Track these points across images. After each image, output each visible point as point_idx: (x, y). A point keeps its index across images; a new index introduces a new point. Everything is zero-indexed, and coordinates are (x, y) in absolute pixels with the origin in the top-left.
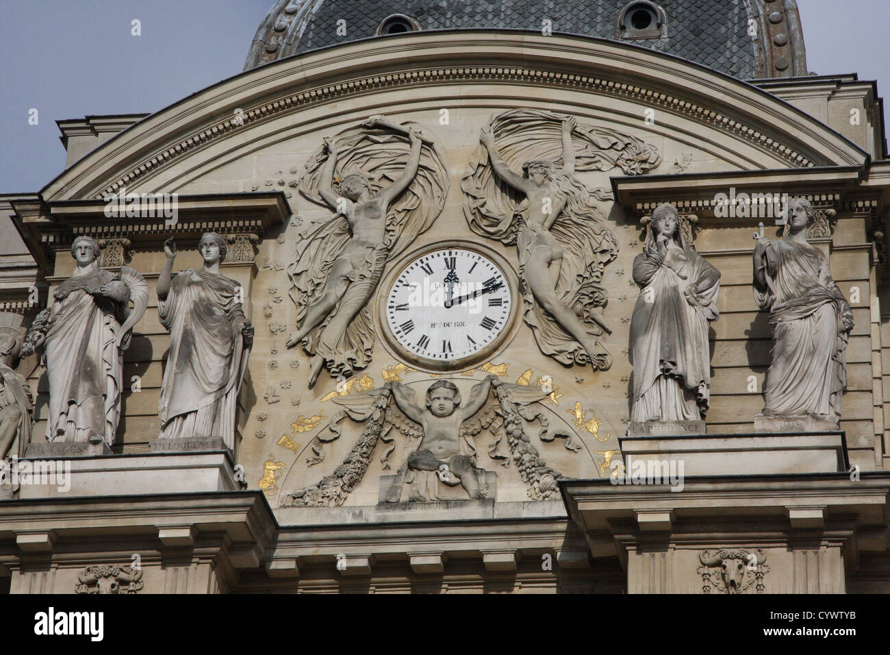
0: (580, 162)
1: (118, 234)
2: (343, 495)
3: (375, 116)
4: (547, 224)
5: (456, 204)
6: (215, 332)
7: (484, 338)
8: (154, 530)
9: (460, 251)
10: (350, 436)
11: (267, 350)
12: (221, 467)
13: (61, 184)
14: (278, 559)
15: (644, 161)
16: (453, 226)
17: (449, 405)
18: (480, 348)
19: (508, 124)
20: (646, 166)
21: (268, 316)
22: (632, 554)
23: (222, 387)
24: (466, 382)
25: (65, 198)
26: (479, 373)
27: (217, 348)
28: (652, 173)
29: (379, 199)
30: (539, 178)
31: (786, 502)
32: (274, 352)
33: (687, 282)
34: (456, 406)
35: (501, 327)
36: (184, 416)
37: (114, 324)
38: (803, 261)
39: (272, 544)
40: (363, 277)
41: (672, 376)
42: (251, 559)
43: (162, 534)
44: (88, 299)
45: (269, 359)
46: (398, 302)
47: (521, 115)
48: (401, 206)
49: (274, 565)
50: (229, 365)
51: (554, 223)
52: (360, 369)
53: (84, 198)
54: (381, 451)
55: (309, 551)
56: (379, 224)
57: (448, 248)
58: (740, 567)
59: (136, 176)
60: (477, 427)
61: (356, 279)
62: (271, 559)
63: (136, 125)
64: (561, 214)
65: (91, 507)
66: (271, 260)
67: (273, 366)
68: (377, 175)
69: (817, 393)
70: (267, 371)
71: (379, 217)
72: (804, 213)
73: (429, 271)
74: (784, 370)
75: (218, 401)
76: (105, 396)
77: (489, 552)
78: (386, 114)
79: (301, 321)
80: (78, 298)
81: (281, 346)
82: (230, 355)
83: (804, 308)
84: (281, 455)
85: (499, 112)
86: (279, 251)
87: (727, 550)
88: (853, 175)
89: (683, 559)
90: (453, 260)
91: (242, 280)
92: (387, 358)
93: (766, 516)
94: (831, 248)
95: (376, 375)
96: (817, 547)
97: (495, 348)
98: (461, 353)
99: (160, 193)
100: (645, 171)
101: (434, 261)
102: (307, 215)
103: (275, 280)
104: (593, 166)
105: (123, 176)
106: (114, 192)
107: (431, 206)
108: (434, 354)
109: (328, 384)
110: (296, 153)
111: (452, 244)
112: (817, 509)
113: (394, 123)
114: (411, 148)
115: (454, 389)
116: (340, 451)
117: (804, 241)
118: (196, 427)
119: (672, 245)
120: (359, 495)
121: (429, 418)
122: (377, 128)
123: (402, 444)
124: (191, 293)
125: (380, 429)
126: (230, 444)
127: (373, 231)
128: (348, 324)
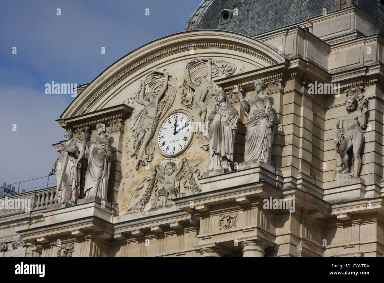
0: (213, 74)
1: (84, 126)
2: (143, 207)
3: (155, 69)
4: (201, 100)
5: (179, 96)
6: (97, 159)
7: (184, 144)
8: (70, 232)
9: (178, 114)
10: (146, 185)
11: (126, 159)
12: (95, 207)
13: (67, 112)
14: (116, 234)
15: (230, 71)
16: (178, 105)
17: (171, 171)
18: (183, 147)
19: (193, 64)
20: (231, 72)
21: (127, 147)
22: (201, 220)
23: (100, 178)
24: (178, 161)
25: (69, 117)
26: (181, 157)
27: (98, 164)
28: (234, 74)
29: (155, 100)
30: (198, 83)
31: (235, 196)
32: (128, 159)
33: (226, 117)
34: (174, 171)
35: (189, 139)
36: (89, 189)
37: (74, 160)
38: (258, 104)
39: (114, 230)
40: (149, 129)
41: (216, 154)
42: (106, 236)
43: (73, 233)
44: (66, 153)
45: (126, 162)
46: (161, 135)
47: (196, 60)
48: (163, 100)
49: (116, 237)
50: (103, 169)
51: (205, 98)
52: (150, 162)
53: (75, 116)
54: (155, 189)
55: (123, 230)
56: (154, 109)
57: (176, 113)
58: (228, 220)
59: (91, 104)
60: (180, 177)
61: (147, 130)
62: (114, 235)
63: (86, 88)
64: (206, 95)
66: (128, 126)
67: (127, 164)
68: (157, 90)
70: (125, 165)
71: (154, 106)
72: (259, 86)
73: (170, 123)
74: (248, 146)
75: (99, 183)
76: (71, 186)
77: (171, 223)
78: (158, 68)
79: (134, 147)
80: (64, 153)
81: (130, 157)
82: (103, 166)
83: (253, 122)
84: (129, 196)
85: (190, 61)
86: (130, 123)
87: (227, 214)
88: (283, 66)
89: (215, 219)
90: (177, 117)
91: (116, 137)
92: (157, 157)
93: (231, 202)
94: (283, 93)
95: (154, 163)
96: (251, 209)
97: (187, 147)
98: (177, 151)
99: (99, 109)
100: (231, 74)
101: (172, 119)
102: (138, 109)
103: (128, 134)
104: (217, 75)
105: (86, 105)
106: (85, 111)
107: (171, 99)
108: (170, 152)
109: (142, 168)
110: (136, 87)
111: (176, 112)
112: (244, 197)
113: (161, 70)
114: (165, 78)
115: (173, 165)
116: (143, 192)
117: (261, 96)
118: (92, 193)
119: (223, 104)
120: (149, 206)
121: (166, 176)
122: (156, 73)
123: (160, 186)
124: (93, 146)
125: (153, 182)
126: (103, 196)
127: (152, 112)
128: (146, 146)
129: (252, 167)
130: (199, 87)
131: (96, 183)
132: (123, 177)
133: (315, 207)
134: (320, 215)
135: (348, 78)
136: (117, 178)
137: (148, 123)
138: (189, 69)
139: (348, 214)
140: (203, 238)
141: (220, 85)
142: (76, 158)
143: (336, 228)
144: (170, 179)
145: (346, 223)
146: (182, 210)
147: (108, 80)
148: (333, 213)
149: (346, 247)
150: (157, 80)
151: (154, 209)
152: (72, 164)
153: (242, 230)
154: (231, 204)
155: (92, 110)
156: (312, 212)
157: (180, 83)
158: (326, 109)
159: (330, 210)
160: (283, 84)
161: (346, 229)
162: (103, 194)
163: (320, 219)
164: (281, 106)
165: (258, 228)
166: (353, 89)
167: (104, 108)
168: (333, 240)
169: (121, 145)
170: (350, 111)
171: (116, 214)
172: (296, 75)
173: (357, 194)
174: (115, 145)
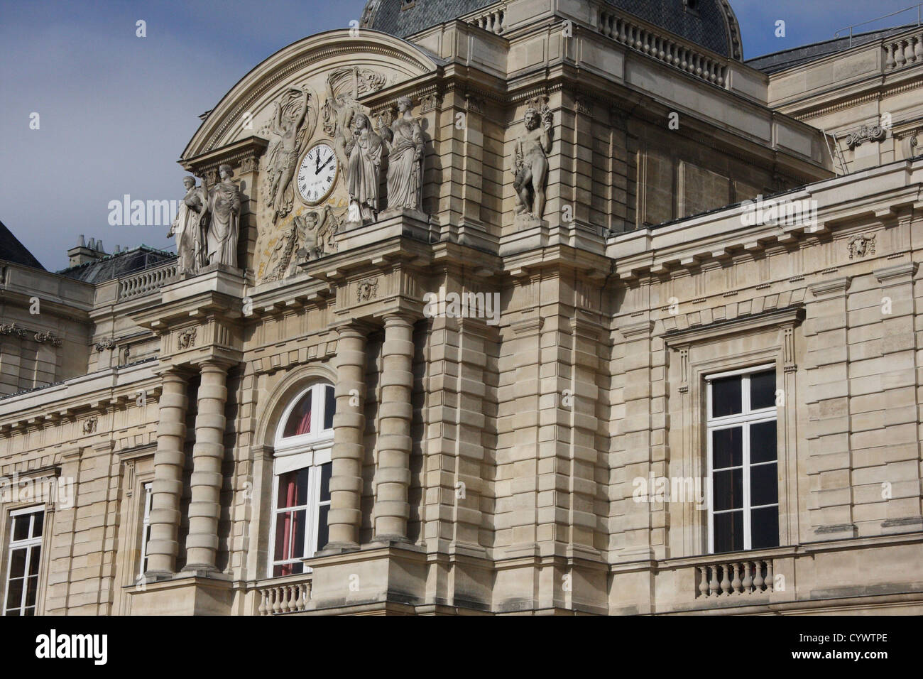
0: (360, 89)
3: (291, 86)
5: (321, 121)
6: (222, 213)
7: (328, 186)
8: (187, 313)
9: (321, 145)
10: (285, 243)
11: (262, 210)
12: (218, 277)
13: (188, 150)
15: (379, 83)
17: (312, 224)
18: (327, 190)
19: (336, 76)
20: (380, 85)
21: (262, 193)
22: (337, 289)
23: (225, 238)
24: (320, 210)
25: (191, 157)
26: (325, 204)
27: (222, 221)
28: (383, 88)
29: (292, 128)
30: (341, 103)
31: (370, 257)
33: (367, 150)
34: (316, 223)
35: (333, 180)
36: (213, 254)
37: (196, 215)
38: (402, 130)
39: (241, 306)
40: (285, 168)
41: (354, 200)
43: (190, 314)
45: (261, 215)
46: (302, 176)
48: (303, 128)
50: (229, 226)
51: (350, 123)
52: (289, 212)
53: (201, 154)
55: (256, 306)
56: (291, 141)
58: (366, 288)
59: (218, 138)
60: (323, 232)
61: (283, 170)
64: (352, 118)
67: (263, 217)
68: (295, 115)
70: (261, 219)
71: (291, 137)
72: (403, 105)
73: (311, 158)
74: (390, 187)
75: (224, 245)
76: (194, 250)
77: (309, 294)
78: (295, 84)
79: (269, 194)
81: (266, 207)
82: (228, 222)
83: (395, 156)
84: (265, 259)
85: (331, 72)
86: (265, 161)
87: (365, 280)
88: (435, 75)
89: (353, 288)
90: (319, 150)
91: (248, 180)
92: (297, 205)
93: (366, 264)
94: (439, 111)
95: (293, 214)
96: (393, 272)
97: (331, 191)
98: (320, 196)
99: (229, 143)
100: (380, 88)
101: (313, 153)
102: (274, 140)
103: (264, 176)
104: (364, 90)
105: (212, 139)
106: (211, 148)
107: (312, 125)
108: (312, 199)
109: (281, 221)
110: (270, 111)
111: (318, 143)
113: (298, 87)
114: (304, 98)
115: (314, 215)
116: (281, 254)
117: (407, 118)
118: (215, 259)
119: (364, 131)
120: (288, 273)
121: (307, 231)
122: (294, 91)
123: (302, 244)
124: (216, 196)
125: (293, 239)
126: (231, 263)
127: (289, 146)
128: (284, 192)
129: (394, 216)
130: (342, 109)
131: (221, 245)
132: (259, 234)
133: (479, 263)
134: (488, 273)
135: (526, 84)
136: (251, 236)
137: (284, 160)
138: (331, 83)
139: (523, 268)
140: (339, 313)
141: (367, 104)
142: (198, 212)
143: (512, 287)
144: (311, 234)
145: (524, 280)
146: (315, 278)
147: (236, 103)
148: (506, 269)
149: (524, 311)
150: (296, 99)
151: (293, 276)
152: (195, 220)
153: (383, 300)
154: (367, 268)
155: (221, 145)
156: (476, 269)
157: (322, 104)
158: (505, 128)
159: (502, 265)
160: (440, 99)
161: (524, 287)
162: (230, 260)
163: (489, 278)
164: (438, 130)
165: (401, 296)
166: (535, 99)
167: (235, 141)
168: (510, 303)
169: (255, 191)
170: (530, 129)
171: (250, 284)
172: (455, 86)
173: (537, 241)
174: (248, 192)
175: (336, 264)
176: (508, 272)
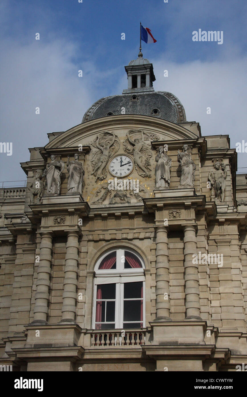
1: (59, 154)
2: (102, 202)
3: (106, 131)
4: (139, 151)
5: (122, 147)
6: (78, 172)
7: (128, 172)
8: (68, 209)
9: (123, 156)
10: (103, 191)
11: (87, 175)
12: (79, 197)
13: (48, 145)
14: (90, 214)
16: (121, 151)
18: (127, 174)
19: (131, 132)
20: (157, 139)
21: (87, 169)
22: (156, 212)
23: (79, 183)
25: (49, 148)
26: (126, 179)
27: (78, 175)
28: (158, 141)
29: (107, 147)
30: (137, 142)
31: (184, 201)
32: (89, 176)
33: (165, 161)
35: (131, 170)
36: (72, 188)
37: (59, 171)
38: (187, 156)
39: (89, 211)
40: (105, 161)
41: (163, 178)
42: (86, 214)
43: (69, 210)
44: (54, 167)
45: (88, 177)
46: (112, 166)
47: (134, 130)
48: (112, 148)
49: (90, 215)
50: (80, 178)
51: (140, 150)
52: (105, 179)
53: (53, 148)
54: (109, 194)
55: (96, 213)
57: (121, 155)
58: (176, 213)
59: (62, 143)
62: (89, 214)
63: (62, 134)
64: (142, 149)
65: (56, 205)
66: (88, 158)
67: (88, 178)
68: (107, 142)
69: (190, 181)
70: (87, 179)
71: (107, 150)
73: (117, 160)
74: (184, 177)
75: (78, 185)
76: (57, 185)
77: (130, 212)
78: (108, 131)
79: (93, 170)
80: (52, 167)
82: (81, 177)
83: (187, 165)
84: (91, 195)
85: (129, 130)
87: (176, 210)
88: (196, 140)
90: (122, 158)
92: (109, 177)
93: (181, 204)
95: (108, 180)
97: (130, 174)
98: (123, 175)
99: (67, 147)
100: (157, 140)
101: (119, 158)
102: (94, 150)
103: (89, 162)
104: (147, 140)
105: (60, 143)
106: (58, 146)
107: (117, 147)
108: (119, 175)
109: (99, 182)
112: (190, 202)
114: (113, 137)
116: (101, 194)
120: (107, 202)
122: (107, 133)
123: (114, 192)
124: (73, 165)
125: (108, 190)
127: (107, 153)
129: (188, 188)
130: (138, 144)
131: (77, 185)
133: (212, 213)
135: (216, 153)
137: (104, 158)
138: (130, 134)
139: (226, 219)
140: (159, 221)
141: (154, 145)
143: (214, 225)
147: (76, 132)
148: (217, 218)
149: (221, 235)
150: (106, 137)
151: (112, 204)
152: (58, 173)
153: (185, 219)
155: (63, 146)
157: (123, 141)
159: (216, 216)
161: (220, 227)
166: (218, 159)
167: (69, 147)
170: (218, 169)
175: (164, 201)
176: (218, 219)
